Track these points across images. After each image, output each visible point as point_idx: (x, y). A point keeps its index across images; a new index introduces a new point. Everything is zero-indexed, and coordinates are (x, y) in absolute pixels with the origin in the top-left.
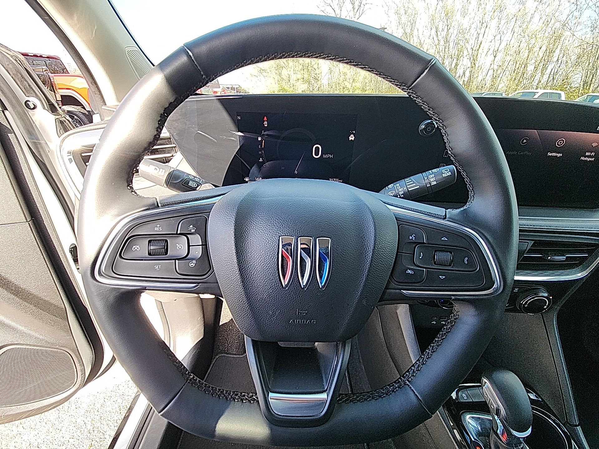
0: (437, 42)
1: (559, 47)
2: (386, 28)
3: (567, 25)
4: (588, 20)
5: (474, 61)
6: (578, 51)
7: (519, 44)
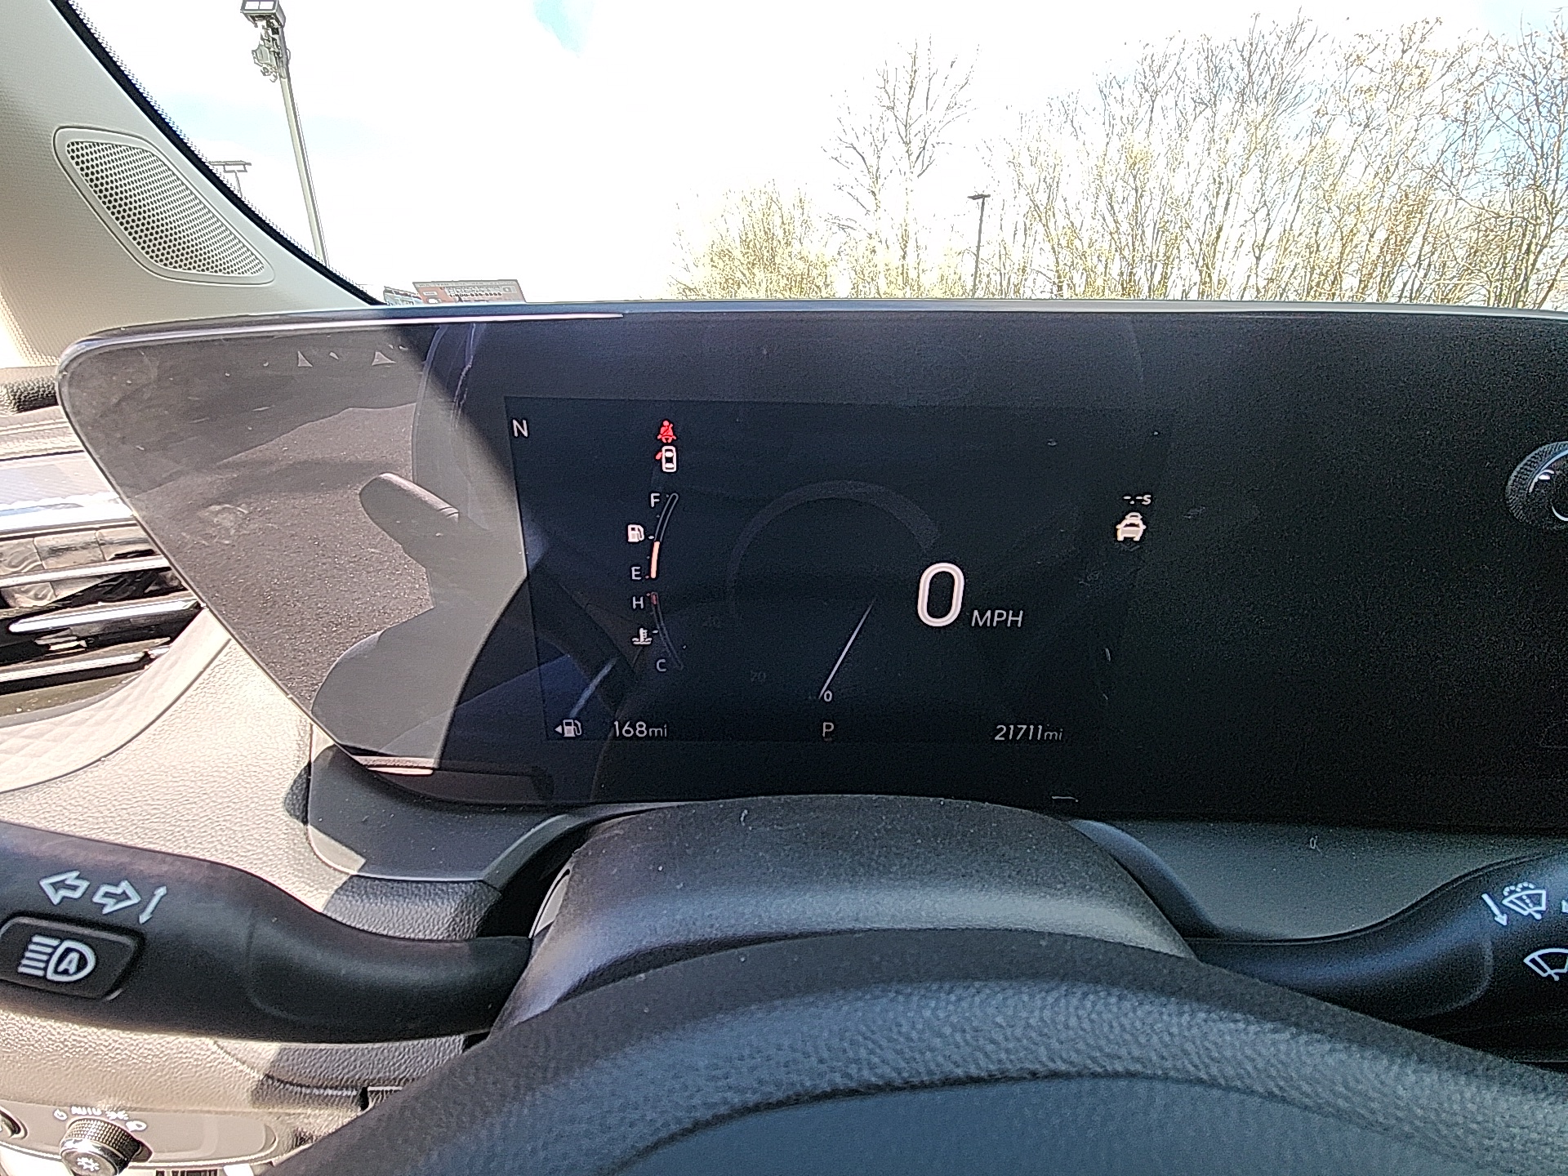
0: (1112, 225)
1: (1422, 230)
2: (989, 196)
3: (1440, 175)
4: (1497, 159)
5: (1208, 268)
6: (1471, 235)
7: (1315, 230)
